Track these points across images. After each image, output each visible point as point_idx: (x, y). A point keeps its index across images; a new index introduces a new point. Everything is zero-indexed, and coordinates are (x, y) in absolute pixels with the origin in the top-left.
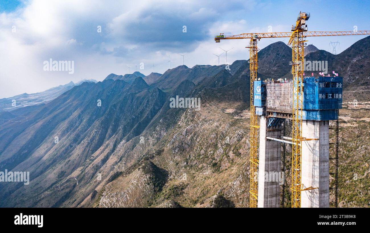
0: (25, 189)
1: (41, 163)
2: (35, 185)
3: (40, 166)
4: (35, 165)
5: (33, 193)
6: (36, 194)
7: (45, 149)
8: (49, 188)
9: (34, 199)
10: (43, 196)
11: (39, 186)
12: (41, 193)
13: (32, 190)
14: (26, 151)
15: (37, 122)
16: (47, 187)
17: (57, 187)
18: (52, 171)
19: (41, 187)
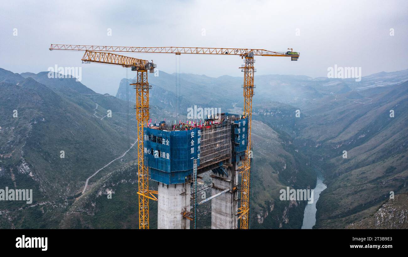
0: (352, 175)
1: (375, 152)
2: (362, 173)
3: (373, 155)
4: (368, 153)
5: (357, 181)
6: (360, 183)
7: (383, 137)
8: (373, 181)
9: (356, 188)
10: (365, 187)
11: (364, 175)
12: (364, 184)
13: (357, 178)
14: (363, 136)
15: (381, 106)
16: (373, 179)
17: (382, 182)
18: (382, 163)
19: (366, 177)
